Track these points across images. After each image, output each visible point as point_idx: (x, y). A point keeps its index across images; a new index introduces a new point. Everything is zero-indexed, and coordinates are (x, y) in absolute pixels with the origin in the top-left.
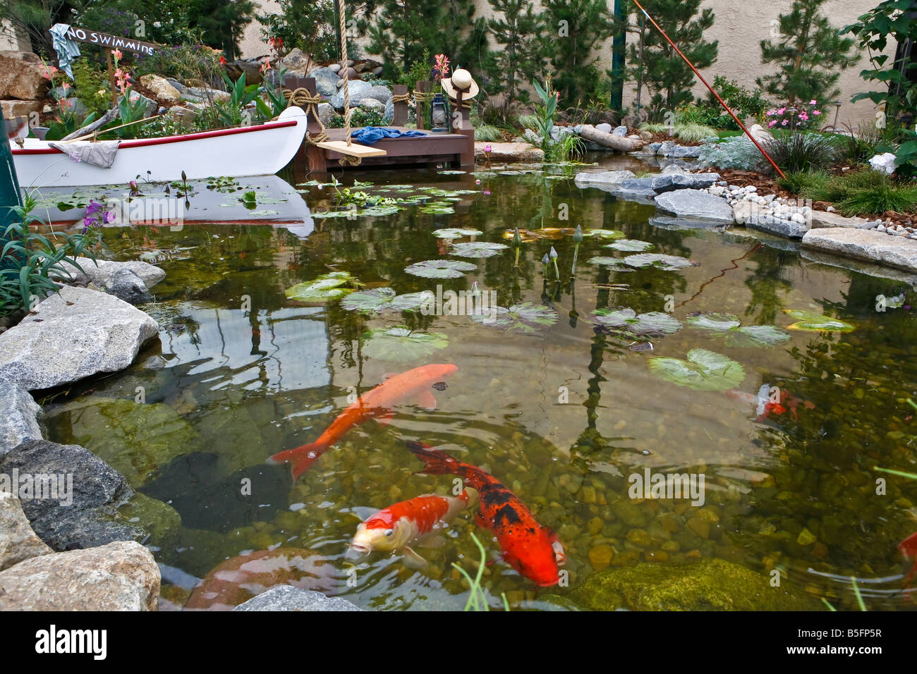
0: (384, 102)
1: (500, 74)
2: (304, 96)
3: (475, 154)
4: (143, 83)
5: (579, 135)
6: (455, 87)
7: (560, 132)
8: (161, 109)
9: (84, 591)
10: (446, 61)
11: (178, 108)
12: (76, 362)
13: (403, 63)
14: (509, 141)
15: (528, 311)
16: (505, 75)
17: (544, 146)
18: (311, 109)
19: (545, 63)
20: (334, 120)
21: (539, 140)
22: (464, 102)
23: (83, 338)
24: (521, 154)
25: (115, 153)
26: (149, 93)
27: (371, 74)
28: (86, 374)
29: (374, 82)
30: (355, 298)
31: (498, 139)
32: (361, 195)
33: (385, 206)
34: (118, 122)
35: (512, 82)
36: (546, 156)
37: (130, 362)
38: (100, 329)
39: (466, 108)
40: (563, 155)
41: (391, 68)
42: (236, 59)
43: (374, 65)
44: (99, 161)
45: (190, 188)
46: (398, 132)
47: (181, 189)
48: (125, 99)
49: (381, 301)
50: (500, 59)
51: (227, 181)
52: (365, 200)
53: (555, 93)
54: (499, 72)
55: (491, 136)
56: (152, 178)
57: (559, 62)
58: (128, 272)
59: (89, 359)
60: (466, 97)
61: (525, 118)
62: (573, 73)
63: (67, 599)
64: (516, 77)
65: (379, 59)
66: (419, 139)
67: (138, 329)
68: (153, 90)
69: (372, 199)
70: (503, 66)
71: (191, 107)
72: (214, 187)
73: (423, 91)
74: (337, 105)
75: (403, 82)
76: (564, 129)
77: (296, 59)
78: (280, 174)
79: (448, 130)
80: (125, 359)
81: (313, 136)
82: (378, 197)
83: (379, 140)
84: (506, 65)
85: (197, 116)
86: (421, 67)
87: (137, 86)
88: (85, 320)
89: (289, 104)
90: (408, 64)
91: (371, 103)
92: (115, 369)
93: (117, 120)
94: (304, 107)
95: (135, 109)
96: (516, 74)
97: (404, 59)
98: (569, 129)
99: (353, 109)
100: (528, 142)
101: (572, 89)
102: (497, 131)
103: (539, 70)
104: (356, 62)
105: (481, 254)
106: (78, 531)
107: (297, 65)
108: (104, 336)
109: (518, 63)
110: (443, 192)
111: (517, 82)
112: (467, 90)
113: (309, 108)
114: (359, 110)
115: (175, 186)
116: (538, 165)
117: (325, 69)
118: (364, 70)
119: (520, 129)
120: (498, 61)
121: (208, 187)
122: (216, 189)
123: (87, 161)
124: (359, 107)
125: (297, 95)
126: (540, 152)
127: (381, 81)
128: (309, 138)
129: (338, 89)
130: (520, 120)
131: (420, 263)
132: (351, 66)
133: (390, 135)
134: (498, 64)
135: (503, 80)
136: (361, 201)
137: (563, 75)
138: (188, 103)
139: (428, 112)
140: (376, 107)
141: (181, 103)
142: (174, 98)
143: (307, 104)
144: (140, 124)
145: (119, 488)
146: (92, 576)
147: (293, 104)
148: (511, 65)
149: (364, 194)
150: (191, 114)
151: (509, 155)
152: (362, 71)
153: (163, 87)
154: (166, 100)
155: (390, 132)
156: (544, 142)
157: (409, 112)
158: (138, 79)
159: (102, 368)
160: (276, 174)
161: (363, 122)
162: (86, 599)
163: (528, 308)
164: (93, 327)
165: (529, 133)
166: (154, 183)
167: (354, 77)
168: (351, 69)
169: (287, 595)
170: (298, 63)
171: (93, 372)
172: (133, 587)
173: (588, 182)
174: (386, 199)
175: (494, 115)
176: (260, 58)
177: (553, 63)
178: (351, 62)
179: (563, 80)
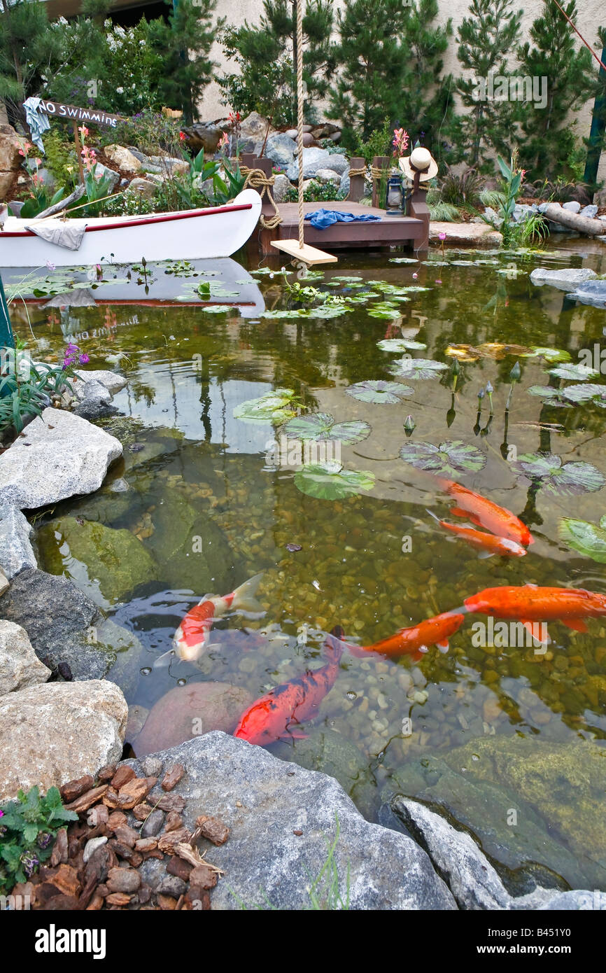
0: (340, 173)
1: (465, 141)
2: (260, 177)
3: (430, 237)
4: (107, 154)
5: (544, 214)
6: (413, 168)
7: (523, 211)
8: (124, 180)
9: (77, 723)
10: (405, 135)
11: (138, 180)
12: (58, 486)
13: (362, 129)
14: (467, 221)
15: (456, 451)
16: (470, 142)
17: (504, 229)
18: (266, 191)
19: (515, 129)
20: (289, 193)
21: (499, 222)
22: (422, 184)
23: (62, 464)
24: (477, 238)
25: (82, 237)
26: (112, 164)
27: (329, 140)
28: (65, 496)
29: (331, 149)
30: (296, 425)
31: (456, 218)
32: (311, 291)
33: (332, 305)
34: (84, 200)
35: (477, 150)
36: (505, 241)
37: (99, 485)
38: (76, 456)
39: (423, 190)
40: (524, 238)
41: (350, 135)
42: (195, 122)
43: (333, 130)
44: (68, 243)
45: (150, 274)
46: (351, 216)
47: (142, 273)
48: (90, 176)
49: (320, 429)
50: (465, 123)
51: (184, 266)
52: (314, 296)
53: (519, 171)
54: (464, 138)
55: (449, 216)
56: (115, 260)
57: (530, 126)
58: (96, 383)
59: (67, 483)
60: (423, 178)
61: (486, 195)
62: (545, 140)
63: (66, 728)
64: (482, 144)
65: (338, 123)
66: (373, 224)
67: (106, 455)
68: (116, 161)
69: (321, 296)
70: (468, 132)
71: (151, 179)
72: (171, 272)
73: (380, 168)
74: (293, 177)
75: (361, 154)
76: (527, 208)
77: (253, 124)
78: (234, 256)
79: (403, 213)
80: (96, 483)
81: (267, 218)
82: (327, 293)
83: (332, 225)
84: (472, 131)
85: (157, 188)
86: (381, 138)
87: (102, 158)
88: (63, 446)
89: (245, 186)
90: (368, 131)
91: (328, 174)
92: (88, 492)
93: (83, 196)
94: (259, 190)
95: (100, 186)
96: (482, 140)
97: (364, 124)
98: (533, 209)
99: (308, 181)
100: (488, 223)
101: (542, 157)
102: (455, 210)
103: (507, 136)
104: (315, 127)
105: (420, 375)
106: (66, 652)
107: (254, 130)
108: (79, 463)
109: (485, 128)
110: (392, 289)
111: (483, 150)
112: (425, 170)
113: (264, 190)
114: (315, 182)
115: (135, 270)
116: (494, 252)
117: (283, 135)
118: (322, 136)
119: (480, 207)
120: (464, 126)
121: (166, 272)
122: (173, 274)
123: (57, 243)
124: (314, 178)
125: (254, 176)
126: (498, 236)
127: (339, 149)
128: (263, 222)
129: (295, 156)
130: (481, 198)
131: (360, 384)
132: (309, 132)
133: (344, 219)
134: (463, 130)
135: (467, 147)
136: (311, 297)
137: (534, 142)
138: (148, 174)
139: (384, 190)
140: (332, 179)
141: (142, 175)
142: (136, 169)
143: (263, 185)
144: (105, 201)
145: (95, 616)
146: (82, 711)
147: (249, 187)
148: (478, 130)
149: (313, 289)
150: (151, 186)
151: (465, 239)
152: (321, 136)
153: (125, 157)
154: (128, 172)
155: (344, 216)
156: (504, 225)
157: (365, 185)
158: (102, 150)
159: (77, 492)
160: (231, 257)
161: (318, 194)
162: (79, 729)
163: (458, 448)
164: (70, 453)
165: (489, 213)
166: (116, 265)
167: (311, 144)
168: (309, 135)
169: (220, 741)
170: (255, 129)
171: (71, 495)
172: (110, 723)
173: (544, 280)
174: (335, 297)
175: (453, 193)
176: (219, 121)
177: (524, 128)
178: (309, 127)
179: (533, 148)
